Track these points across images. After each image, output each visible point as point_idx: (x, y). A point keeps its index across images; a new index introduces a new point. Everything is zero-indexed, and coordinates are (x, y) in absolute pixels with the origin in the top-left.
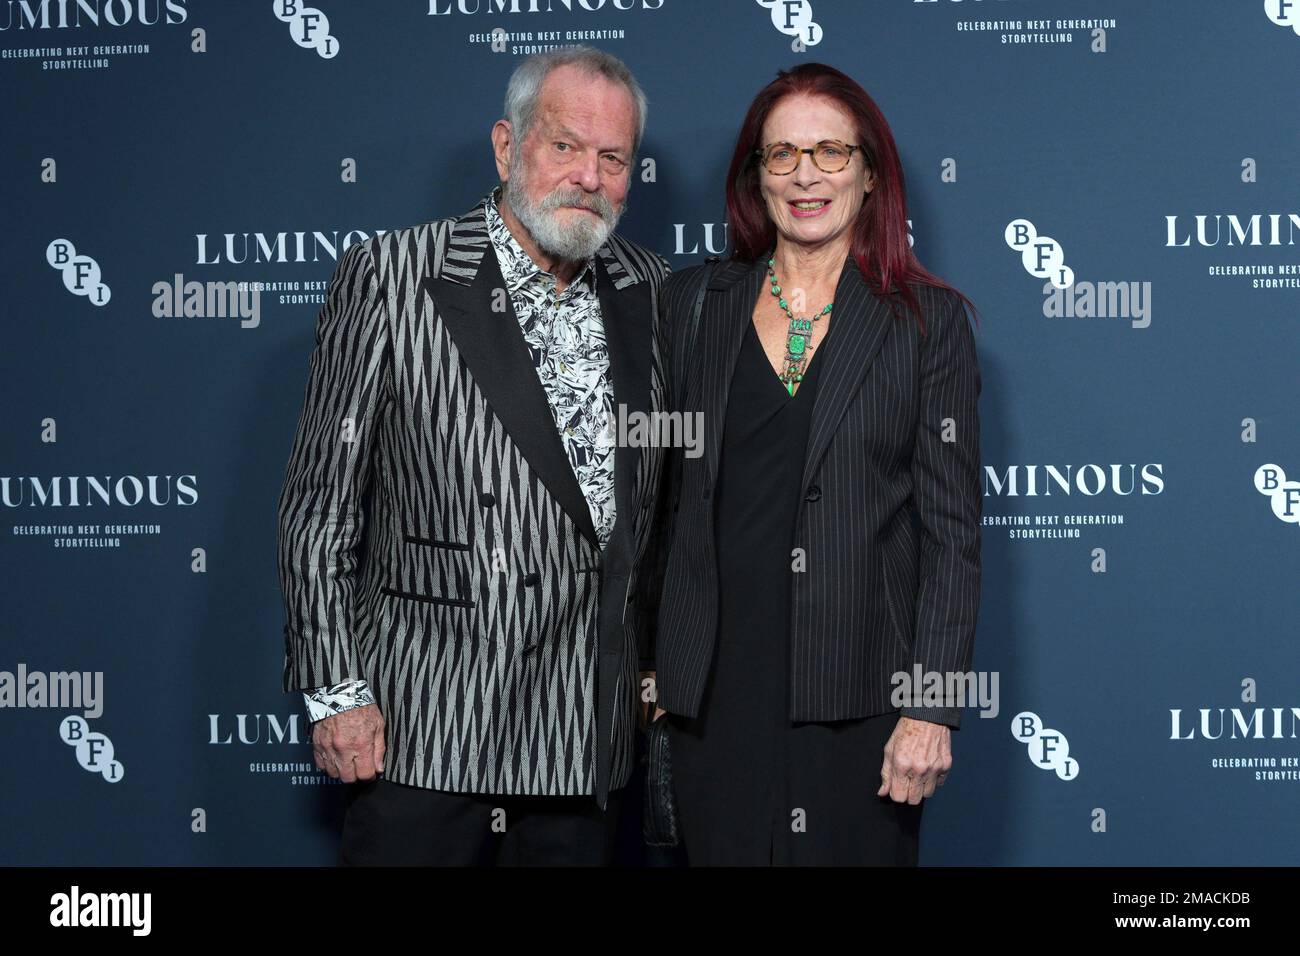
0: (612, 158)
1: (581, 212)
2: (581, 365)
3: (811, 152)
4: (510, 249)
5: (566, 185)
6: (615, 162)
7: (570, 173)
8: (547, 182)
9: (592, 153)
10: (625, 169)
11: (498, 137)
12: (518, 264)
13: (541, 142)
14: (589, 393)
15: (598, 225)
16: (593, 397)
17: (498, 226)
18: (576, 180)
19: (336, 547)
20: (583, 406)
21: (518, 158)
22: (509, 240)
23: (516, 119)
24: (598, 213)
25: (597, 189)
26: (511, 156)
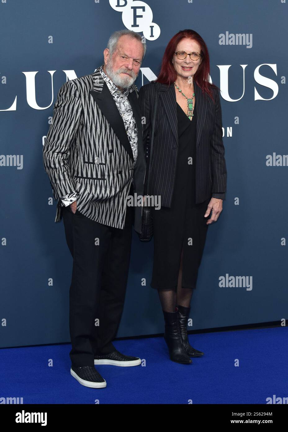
0: (137, 61)
1: (127, 75)
2: (127, 114)
3: (190, 55)
4: (110, 83)
5: (124, 67)
6: (137, 62)
7: (125, 64)
8: (119, 66)
9: (132, 60)
10: (139, 65)
11: (106, 53)
12: (112, 87)
13: (118, 56)
14: (129, 122)
15: (131, 79)
16: (130, 123)
17: (106, 77)
18: (127, 66)
19: (62, 158)
20: (128, 125)
21: (111, 59)
22: (109, 81)
23: (111, 48)
24: (131, 76)
25: (132, 70)
26: (109, 59)
